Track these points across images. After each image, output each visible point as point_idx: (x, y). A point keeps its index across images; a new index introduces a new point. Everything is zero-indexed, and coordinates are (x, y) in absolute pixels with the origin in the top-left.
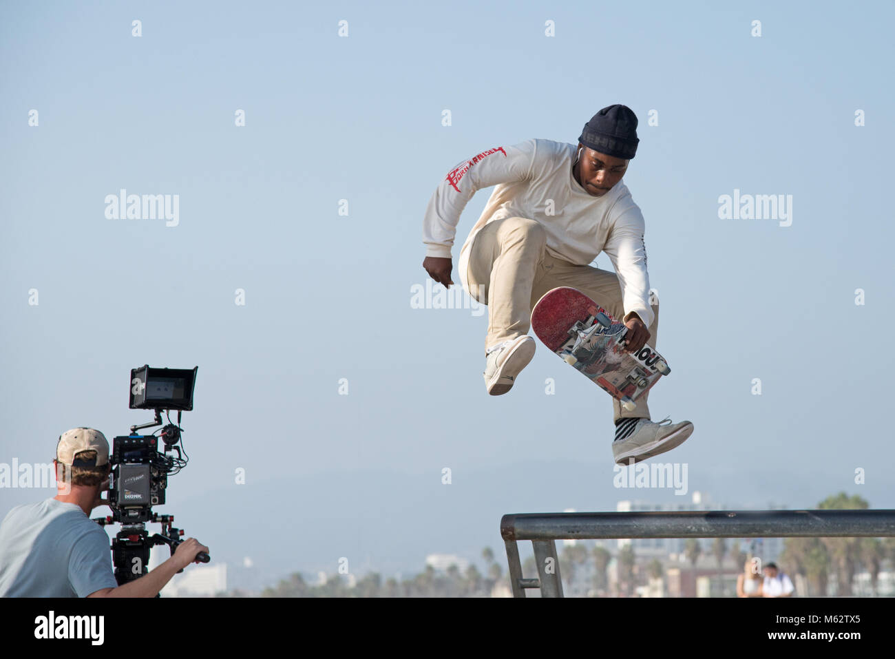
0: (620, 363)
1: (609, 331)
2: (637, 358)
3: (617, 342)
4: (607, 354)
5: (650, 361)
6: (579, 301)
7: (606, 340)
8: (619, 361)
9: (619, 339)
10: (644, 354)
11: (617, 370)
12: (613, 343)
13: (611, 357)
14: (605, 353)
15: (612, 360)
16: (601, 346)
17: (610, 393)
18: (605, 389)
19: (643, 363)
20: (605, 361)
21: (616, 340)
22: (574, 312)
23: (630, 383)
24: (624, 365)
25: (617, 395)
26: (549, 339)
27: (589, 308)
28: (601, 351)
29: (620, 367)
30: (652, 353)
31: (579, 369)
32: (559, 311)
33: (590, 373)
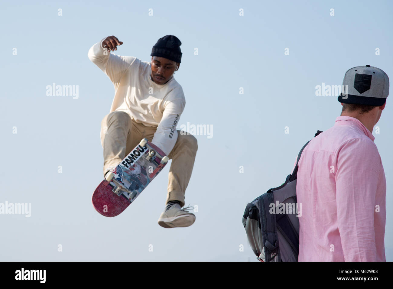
0: (141, 166)
1: (120, 173)
2: (139, 157)
3: (128, 169)
4: (134, 174)
5: (141, 150)
6: (100, 191)
7: (126, 174)
8: (140, 167)
9: (126, 167)
10: (137, 153)
11: (145, 168)
12: (128, 171)
13: (137, 171)
14: (134, 175)
15: (139, 171)
16: (129, 177)
17: (160, 171)
18: (157, 173)
19: (142, 154)
20: (139, 175)
21: (126, 169)
22: (106, 193)
23: (154, 160)
24: (143, 164)
25: (162, 167)
26: (122, 206)
27: (104, 185)
28: (133, 177)
29: (143, 167)
30: (136, 149)
31: (143, 189)
32: (106, 202)
33: (146, 183)
